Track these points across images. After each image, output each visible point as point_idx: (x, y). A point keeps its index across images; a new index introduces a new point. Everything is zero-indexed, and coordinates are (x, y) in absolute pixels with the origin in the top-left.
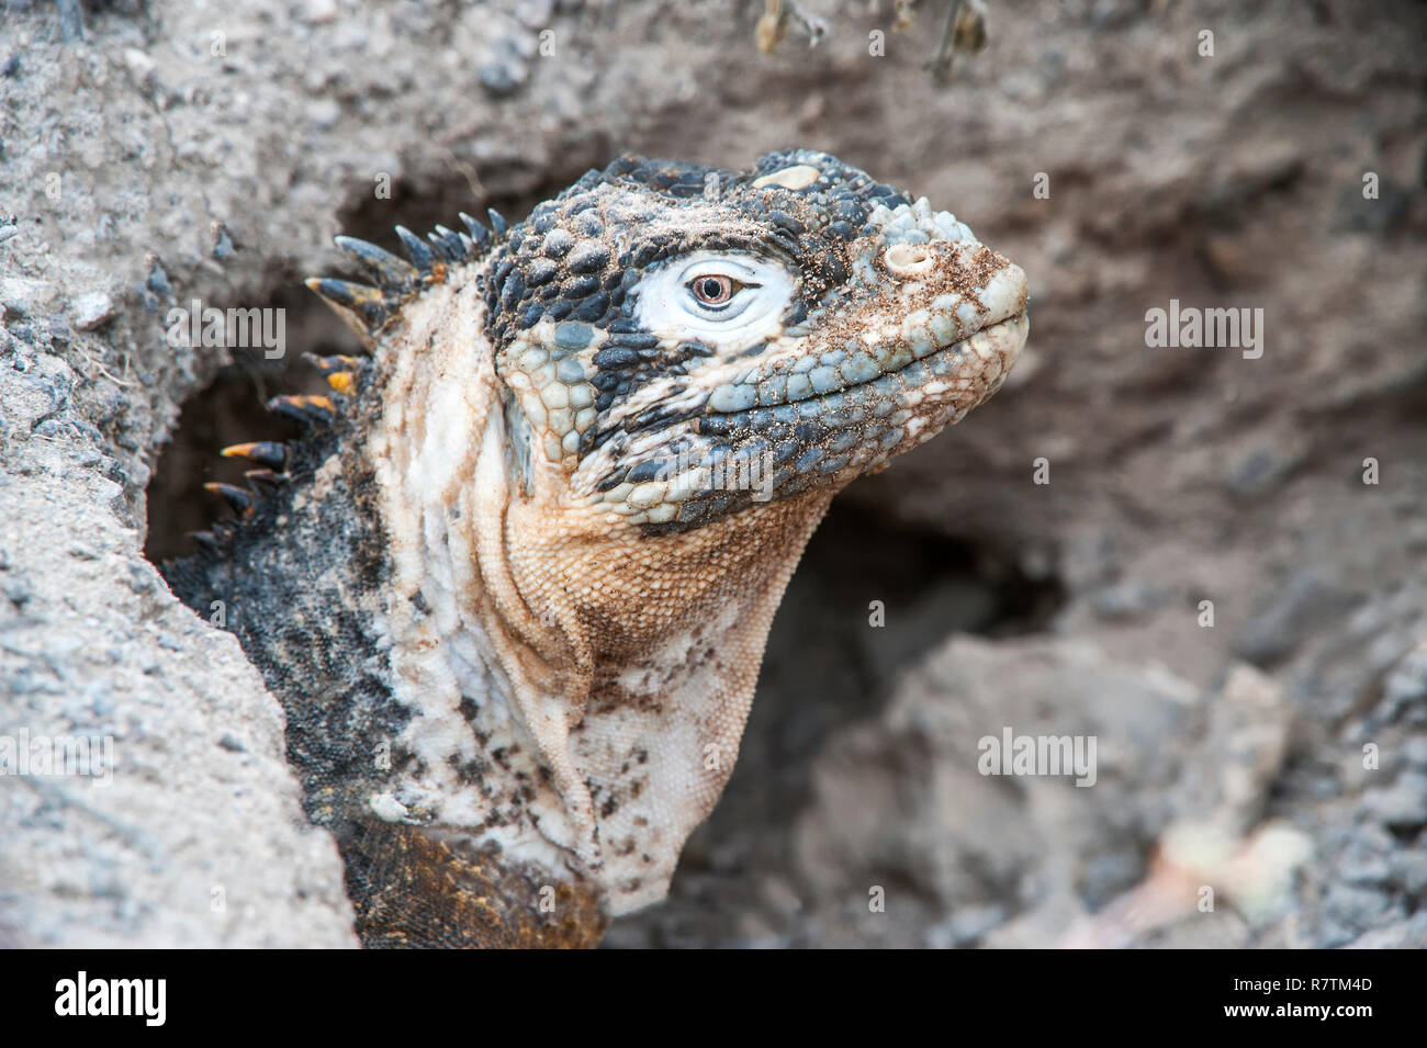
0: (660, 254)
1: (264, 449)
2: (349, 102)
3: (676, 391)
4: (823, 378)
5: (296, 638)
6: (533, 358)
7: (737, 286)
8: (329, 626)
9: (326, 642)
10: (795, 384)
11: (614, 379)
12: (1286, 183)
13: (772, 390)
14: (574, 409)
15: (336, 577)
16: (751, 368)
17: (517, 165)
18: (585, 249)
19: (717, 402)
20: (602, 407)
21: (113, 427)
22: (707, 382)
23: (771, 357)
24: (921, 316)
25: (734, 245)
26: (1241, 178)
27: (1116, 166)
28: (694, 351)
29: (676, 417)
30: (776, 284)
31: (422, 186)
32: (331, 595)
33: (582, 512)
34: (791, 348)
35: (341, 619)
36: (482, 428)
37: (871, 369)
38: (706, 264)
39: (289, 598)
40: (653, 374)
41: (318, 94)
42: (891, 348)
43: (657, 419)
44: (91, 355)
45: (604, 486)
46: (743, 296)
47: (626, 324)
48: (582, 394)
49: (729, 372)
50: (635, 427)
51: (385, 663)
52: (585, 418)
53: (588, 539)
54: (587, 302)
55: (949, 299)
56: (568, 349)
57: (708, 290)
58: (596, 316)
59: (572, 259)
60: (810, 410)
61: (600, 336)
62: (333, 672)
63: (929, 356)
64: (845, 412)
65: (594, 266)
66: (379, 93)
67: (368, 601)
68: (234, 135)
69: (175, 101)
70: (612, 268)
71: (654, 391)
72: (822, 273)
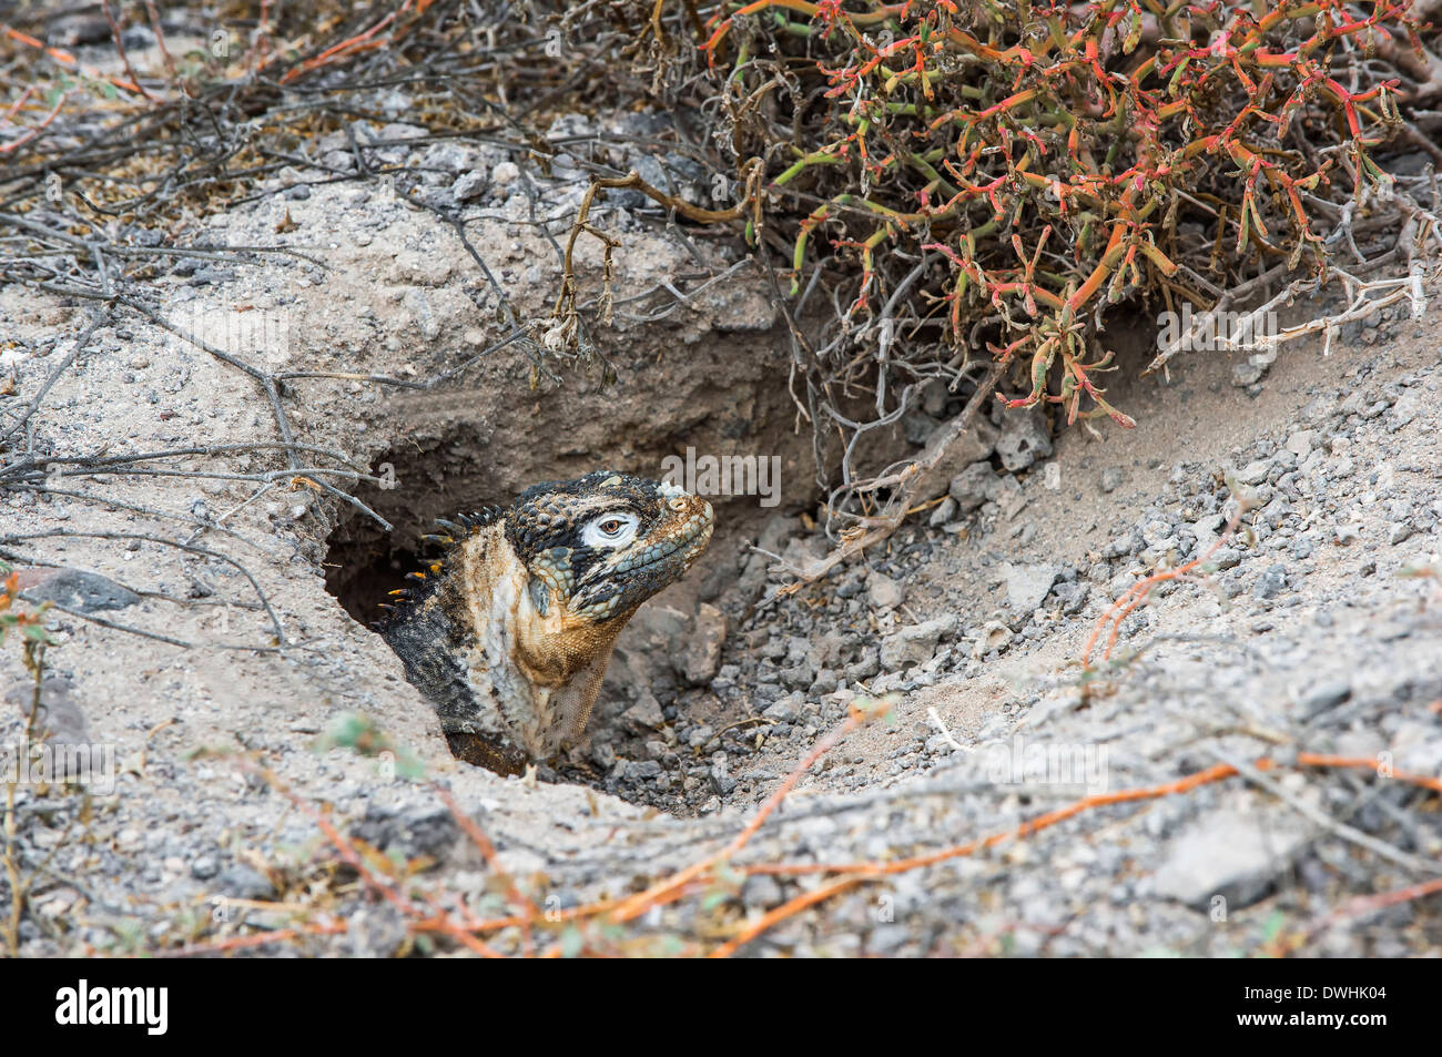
0: (591, 515)
1: (404, 591)
2: (370, 422)
3: (603, 567)
4: (656, 554)
5: (426, 664)
6: (545, 563)
7: (620, 523)
8: (439, 660)
9: (439, 666)
10: (647, 557)
11: (579, 566)
12: (705, 422)
13: (639, 561)
14: (567, 579)
15: (440, 641)
16: (629, 554)
17: (432, 439)
18: (558, 519)
19: (620, 568)
20: (576, 577)
21: (310, 556)
22: (614, 561)
23: (635, 549)
24: (688, 525)
25: (620, 508)
26: (689, 421)
27: (646, 421)
28: (608, 551)
29: (605, 577)
30: (633, 520)
31: (397, 451)
32: (439, 650)
33: (572, 619)
34: (642, 544)
35: (444, 658)
36: (520, 592)
37: (673, 547)
38: (608, 518)
39: (421, 649)
40: (592, 562)
41: (358, 420)
42: (680, 538)
43: (598, 579)
44: (300, 529)
45: (581, 607)
46: (622, 528)
47: (578, 545)
48: (569, 574)
49: (620, 557)
50: (590, 583)
51: (465, 674)
52: (571, 582)
53: (575, 628)
54: (563, 538)
55: (695, 517)
56: (559, 558)
57: (609, 528)
58: (566, 544)
59: (554, 523)
60: (652, 567)
61: (571, 551)
62: (442, 677)
63: (692, 540)
64: (665, 565)
65: (562, 525)
66: (380, 417)
67: (456, 652)
68: (334, 439)
69: (311, 428)
70: (571, 525)
71: (596, 568)
72: (650, 515)
